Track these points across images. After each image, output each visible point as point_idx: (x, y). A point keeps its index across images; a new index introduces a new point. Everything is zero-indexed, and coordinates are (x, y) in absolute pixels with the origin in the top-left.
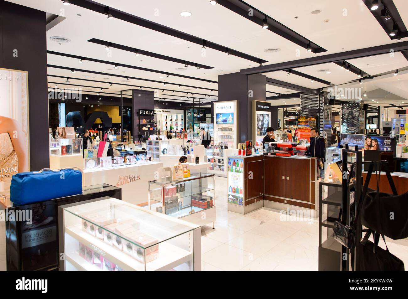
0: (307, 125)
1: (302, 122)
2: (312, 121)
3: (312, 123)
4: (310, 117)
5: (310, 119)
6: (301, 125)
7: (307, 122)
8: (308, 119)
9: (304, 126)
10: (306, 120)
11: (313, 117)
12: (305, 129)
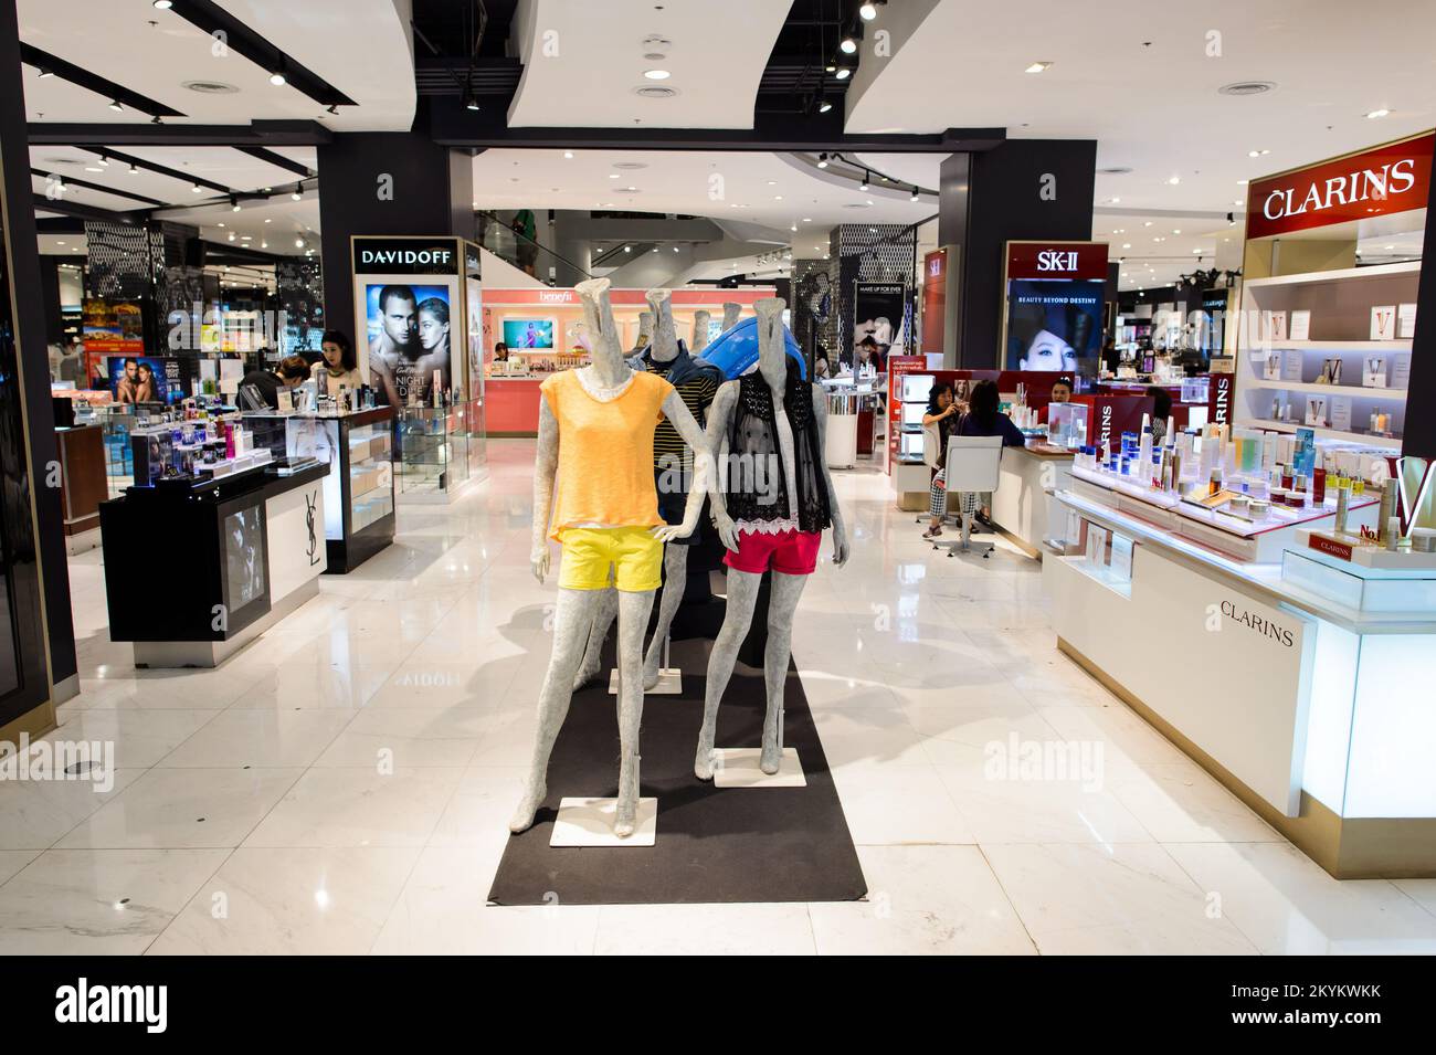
0: (114, 329)
1: (95, 317)
2: (128, 314)
3: (130, 322)
4: (121, 303)
5: (121, 307)
6: (94, 327)
7: (113, 317)
8: (116, 308)
9: (103, 331)
10: (109, 311)
11: (132, 303)
12: (108, 342)
